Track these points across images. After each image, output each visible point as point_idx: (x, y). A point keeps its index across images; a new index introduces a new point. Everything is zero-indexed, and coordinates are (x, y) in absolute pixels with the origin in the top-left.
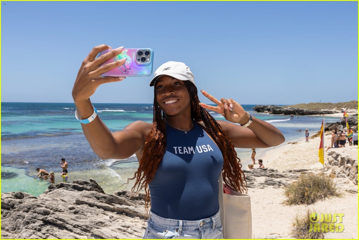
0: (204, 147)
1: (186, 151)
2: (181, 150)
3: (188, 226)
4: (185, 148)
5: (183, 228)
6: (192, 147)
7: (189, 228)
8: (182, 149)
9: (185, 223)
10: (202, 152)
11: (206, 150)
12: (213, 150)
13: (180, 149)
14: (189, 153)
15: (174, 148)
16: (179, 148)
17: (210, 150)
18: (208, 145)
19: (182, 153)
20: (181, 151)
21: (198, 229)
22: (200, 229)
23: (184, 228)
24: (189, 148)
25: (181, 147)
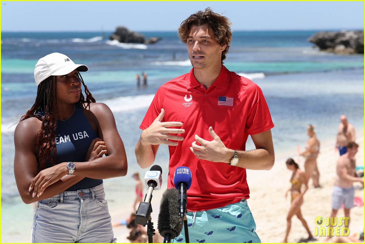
1: (62, 140)
4: (61, 137)
7: (70, 198)
11: (81, 137)
13: (57, 139)
17: (86, 136)
19: (58, 143)
21: (78, 199)
23: (65, 198)
24: (65, 137)
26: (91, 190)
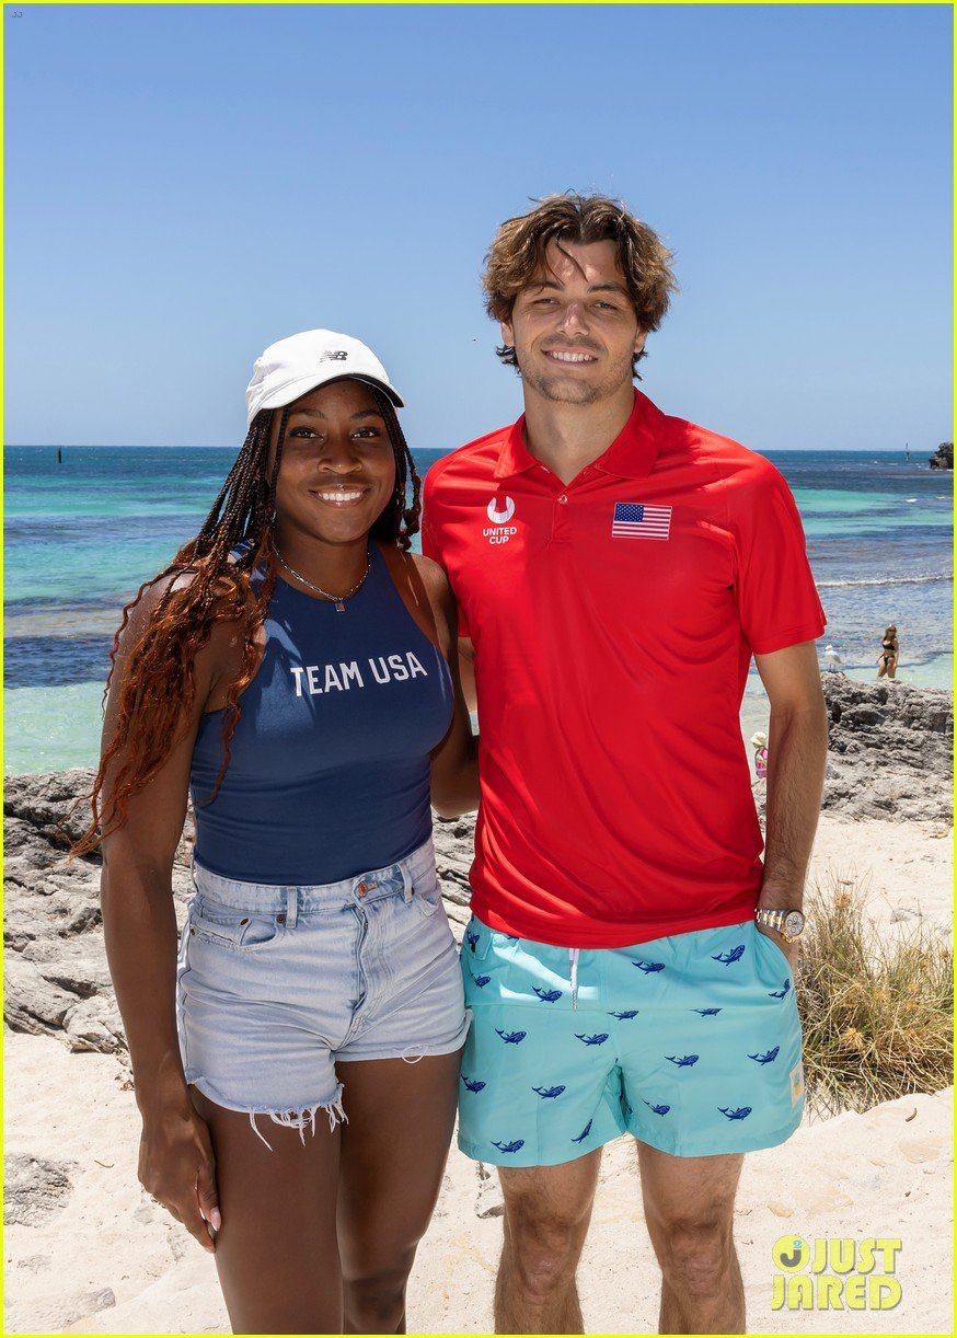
0: (395, 662)
1: (332, 679)
2: (316, 680)
3: (317, 901)
4: (329, 668)
5: (299, 910)
6: (354, 664)
7: (321, 907)
8: (320, 675)
9: (307, 894)
10: (387, 679)
11: (401, 673)
12: (425, 674)
13: (315, 674)
14: (343, 686)
15: (294, 674)
16: (310, 669)
17: (417, 673)
18: (409, 655)
19: (320, 691)
20: (315, 683)
21: (354, 907)
22: (359, 904)
23: (303, 908)
24: (343, 666)
25: (316, 668)
26: (402, 870)
